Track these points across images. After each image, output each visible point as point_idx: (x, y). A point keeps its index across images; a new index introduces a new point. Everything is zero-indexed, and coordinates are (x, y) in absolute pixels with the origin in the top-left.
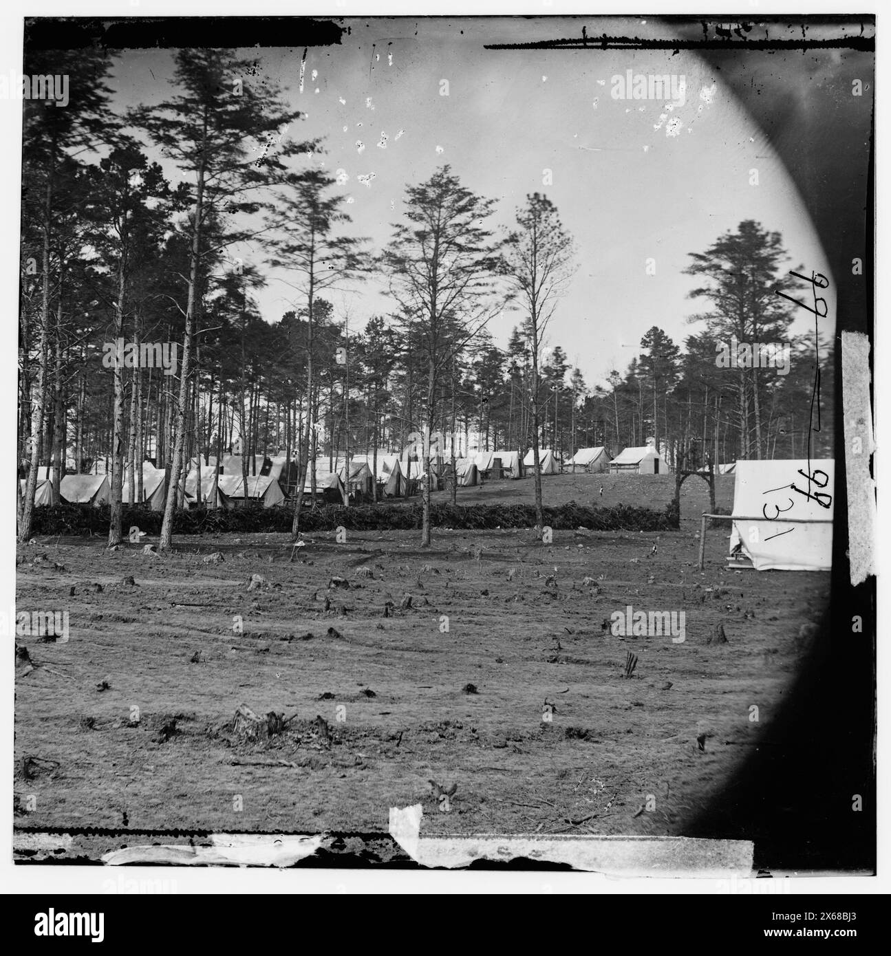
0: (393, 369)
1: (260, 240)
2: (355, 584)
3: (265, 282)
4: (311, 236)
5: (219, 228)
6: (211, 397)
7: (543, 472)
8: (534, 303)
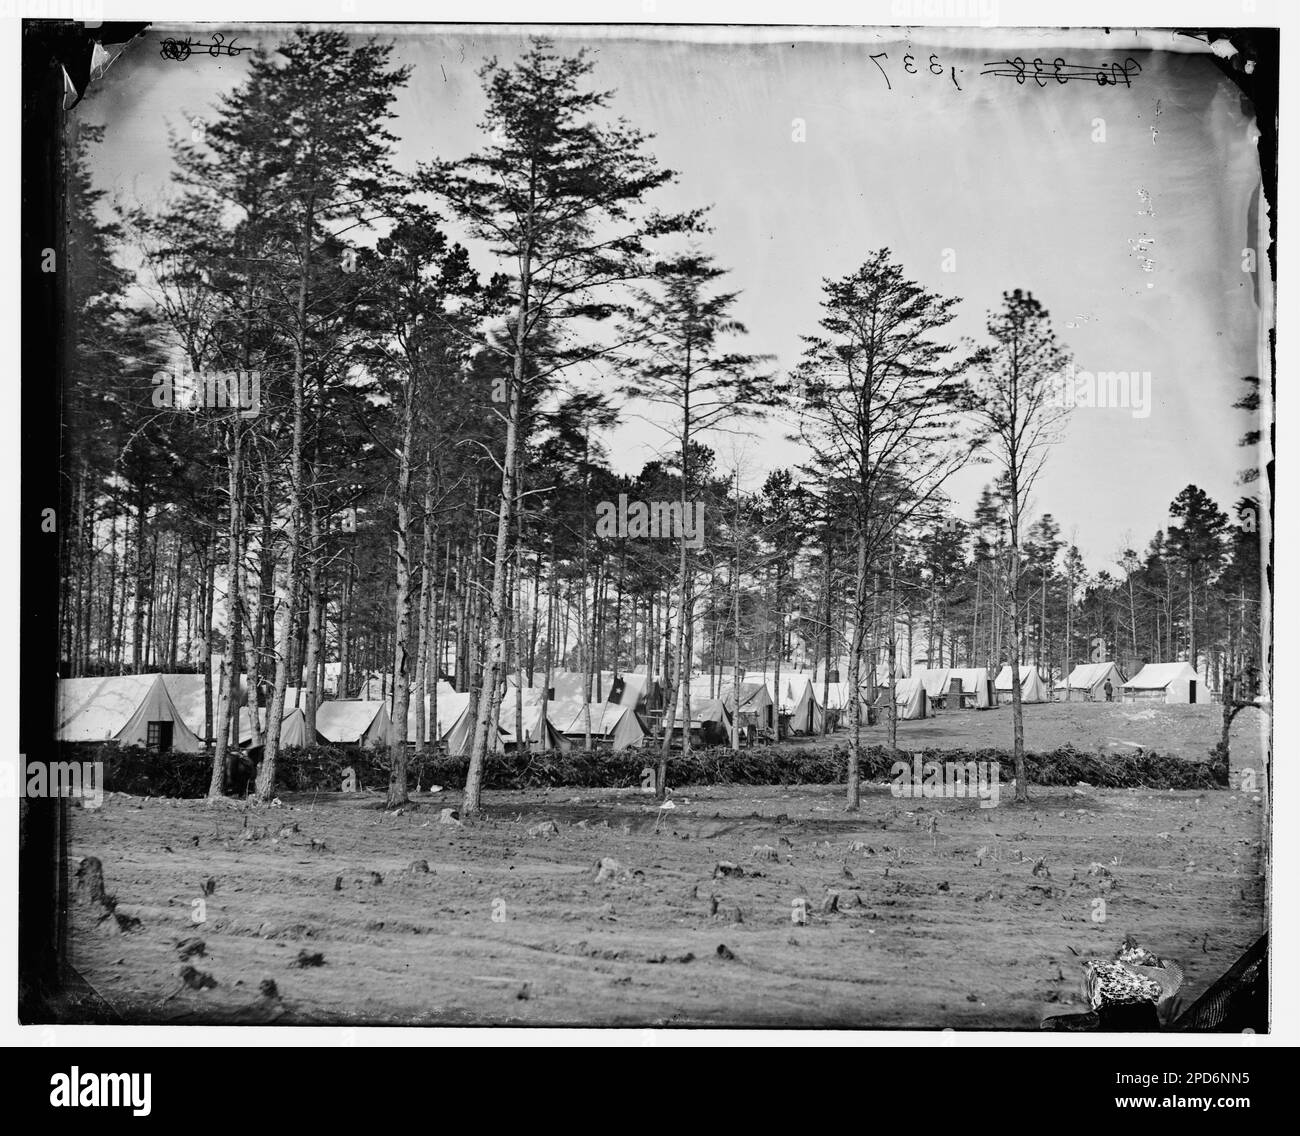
0: (802, 546)
1: (612, 359)
2: (751, 871)
3: (617, 419)
4: (686, 352)
5: (552, 339)
6: (537, 586)
7: (1024, 699)
8: (1013, 453)
